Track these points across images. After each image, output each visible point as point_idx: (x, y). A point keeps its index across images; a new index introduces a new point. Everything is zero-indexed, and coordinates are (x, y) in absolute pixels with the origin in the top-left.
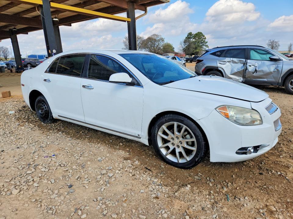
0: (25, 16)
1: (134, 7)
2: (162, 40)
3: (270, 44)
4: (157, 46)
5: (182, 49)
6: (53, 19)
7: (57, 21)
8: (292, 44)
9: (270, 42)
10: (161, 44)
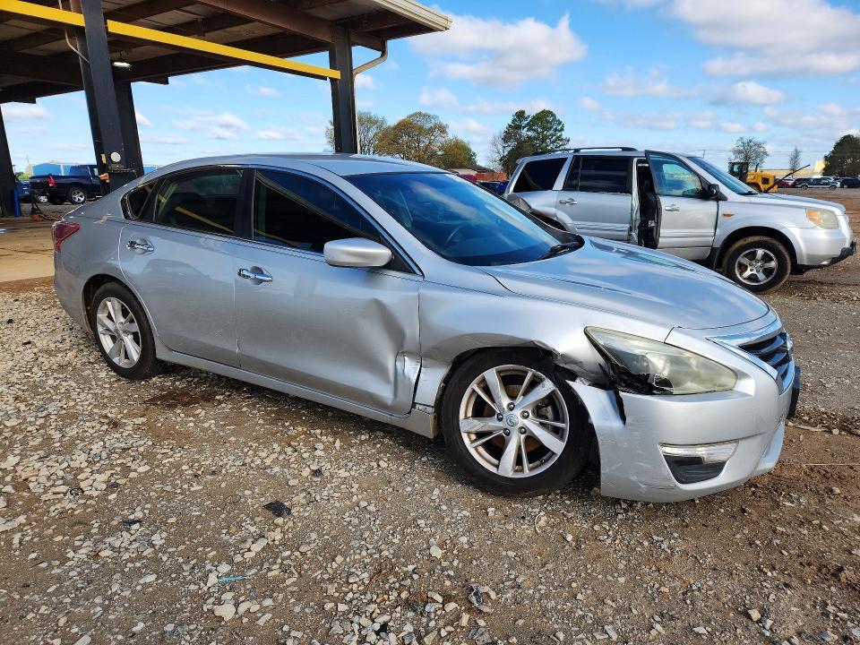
0: (27, 51)
1: (349, 40)
2: (443, 129)
3: (742, 148)
4: (427, 147)
5: (497, 157)
6: (112, 61)
7: (125, 68)
8: (799, 149)
9: (740, 143)
10: (438, 142)
